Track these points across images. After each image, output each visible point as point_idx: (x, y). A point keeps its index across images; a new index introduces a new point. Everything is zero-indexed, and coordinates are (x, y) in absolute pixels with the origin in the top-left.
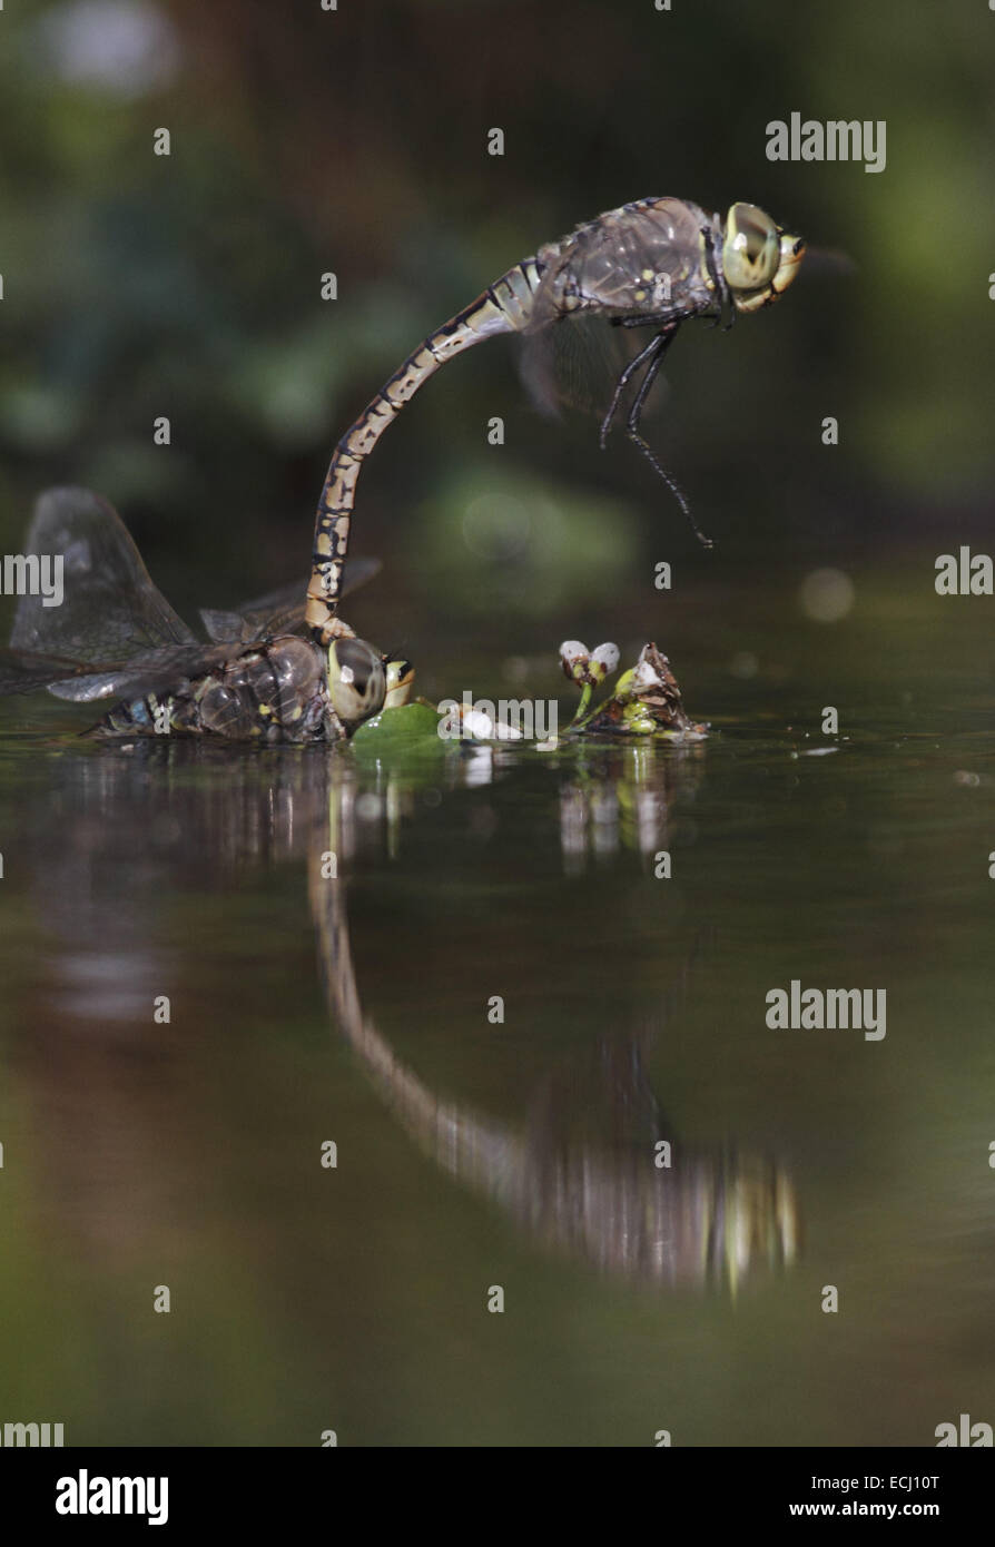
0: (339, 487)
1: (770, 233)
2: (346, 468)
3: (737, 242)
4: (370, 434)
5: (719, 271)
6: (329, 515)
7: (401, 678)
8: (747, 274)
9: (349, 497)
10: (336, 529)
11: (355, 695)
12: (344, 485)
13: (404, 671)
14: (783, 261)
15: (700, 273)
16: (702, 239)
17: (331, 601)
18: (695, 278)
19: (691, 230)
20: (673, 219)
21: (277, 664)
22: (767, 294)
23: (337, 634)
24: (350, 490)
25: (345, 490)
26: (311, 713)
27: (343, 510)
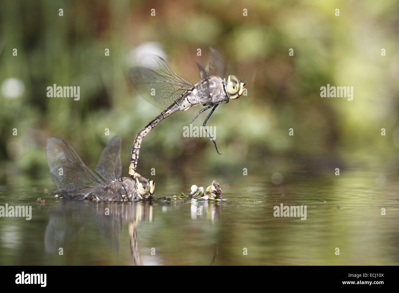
0: (137, 143)
1: (238, 82)
2: (139, 139)
3: (230, 84)
4: (146, 132)
5: (227, 91)
6: (135, 150)
7: (153, 184)
8: (233, 91)
9: (140, 146)
10: (136, 153)
11: (143, 189)
12: (139, 143)
13: (153, 183)
14: (241, 88)
15: (222, 92)
16: (222, 84)
17: (135, 169)
18: (222, 93)
19: (219, 82)
20: (215, 81)
21: (124, 185)
22: (237, 95)
23: (137, 176)
24: (140, 144)
25: (139, 144)
26: (133, 195)
27: (138, 149)
